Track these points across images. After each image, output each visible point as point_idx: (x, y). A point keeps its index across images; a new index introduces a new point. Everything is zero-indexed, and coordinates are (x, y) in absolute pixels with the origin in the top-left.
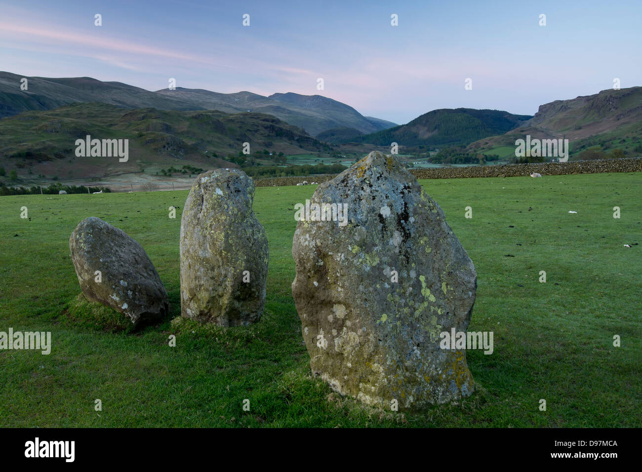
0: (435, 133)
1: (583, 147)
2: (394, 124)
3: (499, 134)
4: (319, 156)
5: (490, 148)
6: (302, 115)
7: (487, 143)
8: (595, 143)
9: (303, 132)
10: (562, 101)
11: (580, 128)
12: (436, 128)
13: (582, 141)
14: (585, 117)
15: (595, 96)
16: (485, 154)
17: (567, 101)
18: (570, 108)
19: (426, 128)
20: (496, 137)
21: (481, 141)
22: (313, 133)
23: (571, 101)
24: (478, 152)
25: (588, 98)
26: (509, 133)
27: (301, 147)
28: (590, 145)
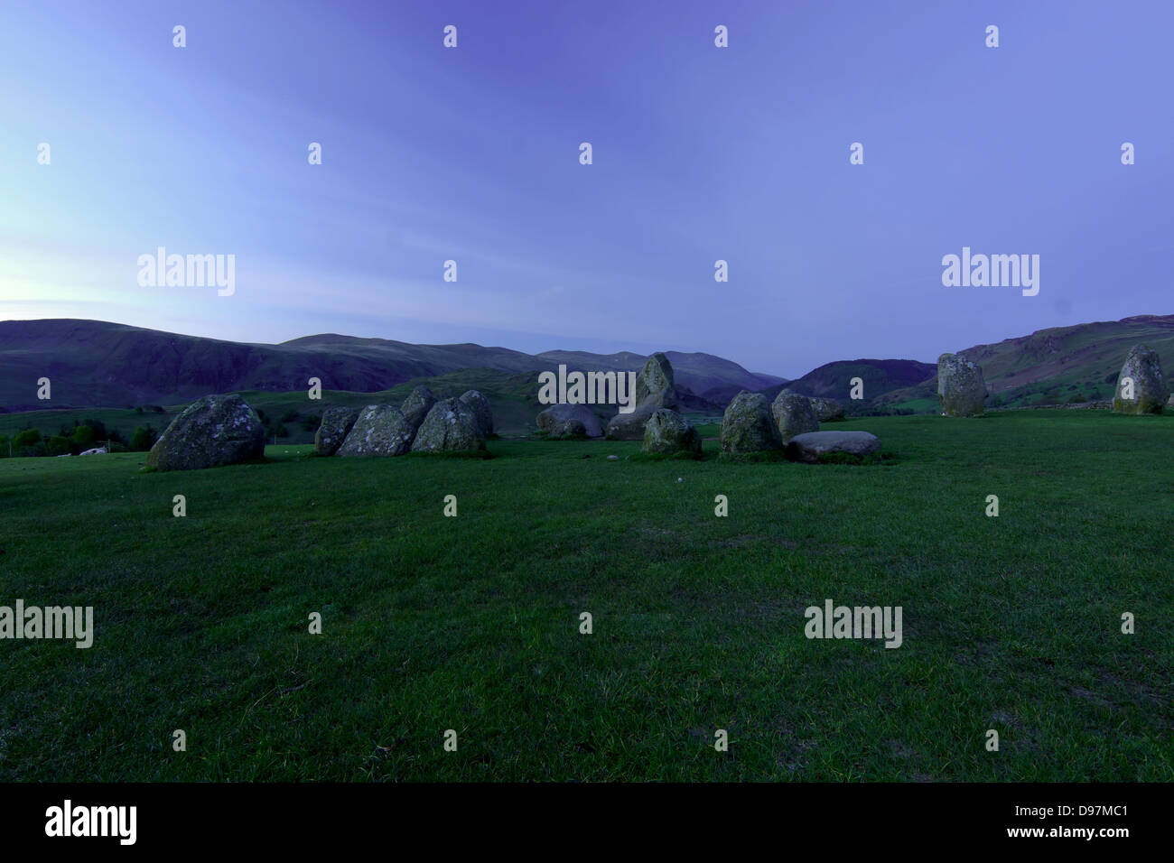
0: (833, 387)
1: (1020, 396)
2: (784, 379)
3: (910, 386)
4: (707, 415)
5: (902, 401)
6: (685, 373)
7: (896, 396)
8: (1035, 392)
9: (689, 390)
10: (986, 346)
11: (1012, 375)
12: (833, 382)
13: (1018, 389)
14: (1018, 362)
15: (1028, 338)
16: (896, 407)
17: (992, 346)
18: (995, 353)
19: (821, 383)
20: (908, 389)
21: (890, 395)
22: (697, 392)
23: (997, 344)
24: (888, 406)
25: (1018, 341)
26: (923, 384)
27: (687, 406)
28: (1029, 393)
